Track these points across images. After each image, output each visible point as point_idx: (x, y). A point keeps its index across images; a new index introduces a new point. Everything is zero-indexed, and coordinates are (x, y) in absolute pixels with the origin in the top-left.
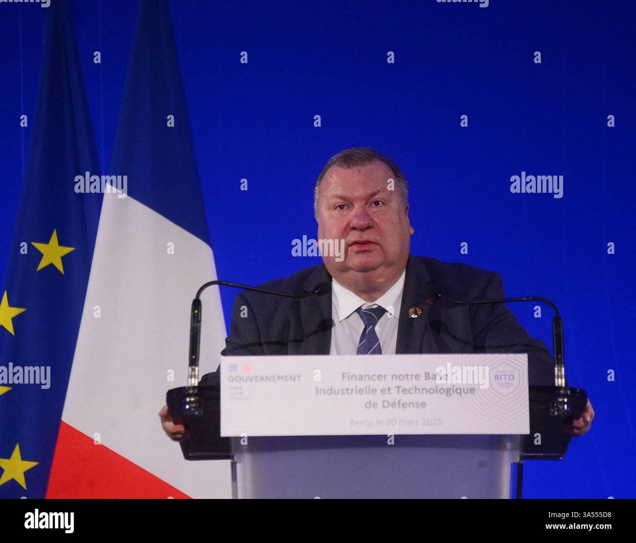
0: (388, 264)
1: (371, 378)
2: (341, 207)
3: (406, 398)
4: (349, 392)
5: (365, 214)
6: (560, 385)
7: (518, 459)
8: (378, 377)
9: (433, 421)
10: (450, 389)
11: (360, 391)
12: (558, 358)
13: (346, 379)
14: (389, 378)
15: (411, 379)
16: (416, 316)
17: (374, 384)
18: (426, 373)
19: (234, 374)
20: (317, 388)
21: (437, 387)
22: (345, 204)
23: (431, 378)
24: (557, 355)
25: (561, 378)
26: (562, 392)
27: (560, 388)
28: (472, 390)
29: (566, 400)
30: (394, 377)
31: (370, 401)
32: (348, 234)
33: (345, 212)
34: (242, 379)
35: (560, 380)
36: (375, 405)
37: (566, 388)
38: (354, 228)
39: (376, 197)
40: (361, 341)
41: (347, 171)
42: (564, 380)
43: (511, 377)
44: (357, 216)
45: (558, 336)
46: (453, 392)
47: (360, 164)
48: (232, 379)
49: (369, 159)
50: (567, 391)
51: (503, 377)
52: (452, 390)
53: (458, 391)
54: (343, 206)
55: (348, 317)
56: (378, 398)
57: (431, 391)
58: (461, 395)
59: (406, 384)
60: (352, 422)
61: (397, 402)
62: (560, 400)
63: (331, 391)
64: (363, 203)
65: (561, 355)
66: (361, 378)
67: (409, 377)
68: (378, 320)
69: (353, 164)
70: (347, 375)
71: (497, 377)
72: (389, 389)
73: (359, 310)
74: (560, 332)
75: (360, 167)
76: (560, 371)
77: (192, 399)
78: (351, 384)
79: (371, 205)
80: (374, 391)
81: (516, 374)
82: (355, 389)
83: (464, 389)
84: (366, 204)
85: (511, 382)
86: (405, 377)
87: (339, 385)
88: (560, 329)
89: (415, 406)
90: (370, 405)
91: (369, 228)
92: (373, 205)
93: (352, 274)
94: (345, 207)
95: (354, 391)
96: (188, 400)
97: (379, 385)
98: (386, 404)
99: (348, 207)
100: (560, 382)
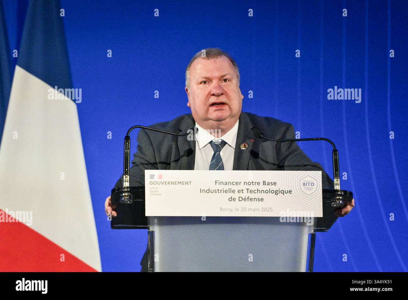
0: (232, 116)
1: (232, 184)
2: (205, 82)
3: (252, 196)
4: (220, 191)
5: (220, 87)
6: (337, 189)
7: (313, 232)
8: (236, 183)
9: (268, 209)
10: (277, 191)
11: (226, 191)
12: (336, 174)
13: (217, 184)
14: (242, 184)
15: (255, 185)
16: (245, 149)
17: (233, 187)
18: (263, 181)
19: (153, 180)
20: (201, 189)
21: (270, 189)
22: (206, 81)
23: (266, 184)
24: (336, 172)
25: (338, 185)
26: (339, 193)
27: (337, 191)
28: (290, 192)
29: (341, 198)
30: (245, 183)
31: (231, 197)
32: (209, 98)
33: (207, 85)
34: (157, 183)
35: (337, 186)
36: (234, 199)
37: (341, 191)
38: (214, 95)
39: (225, 77)
40: (212, 161)
41: (208, 61)
42: (339, 186)
43: (313, 184)
44: (215, 88)
45: (336, 160)
46: (279, 193)
47: (215, 57)
48: (151, 183)
49: (219, 54)
50: (342, 193)
51: (308, 184)
52: (278, 192)
53: (282, 192)
54: (206, 82)
55: (204, 147)
56: (236, 195)
57: (266, 192)
58: (284, 194)
59: (252, 187)
60: (221, 209)
61: (247, 198)
62: (338, 198)
63: (209, 191)
64: (218, 81)
65: (338, 172)
66: (226, 184)
67: (254, 184)
68: (222, 148)
69: (211, 57)
70: (218, 182)
71: (304, 184)
72: (242, 190)
73: (211, 142)
74: (337, 158)
75: (215, 59)
76: (338, 181)
77: (126, 194)
78: (221, 187)
79: (222, 81)
80: (234, 191)
81: (315, 183)
82: (223, 190)
83: (285, 191)
84: (219, 81)
85: (312, 187)
86: (252, 183)
87: (214, 187)
88: (337, 157)
89: (257, 200)
90: (232, 199)
91: (222, 94)
92: (223, 81)
93: (211, 122)
94: (207, 83)
95: (222, 191)
96: (124, 194)
97: (236, 188)
98: (241, 199)
99: (209, 83)
100: (337, 187)
